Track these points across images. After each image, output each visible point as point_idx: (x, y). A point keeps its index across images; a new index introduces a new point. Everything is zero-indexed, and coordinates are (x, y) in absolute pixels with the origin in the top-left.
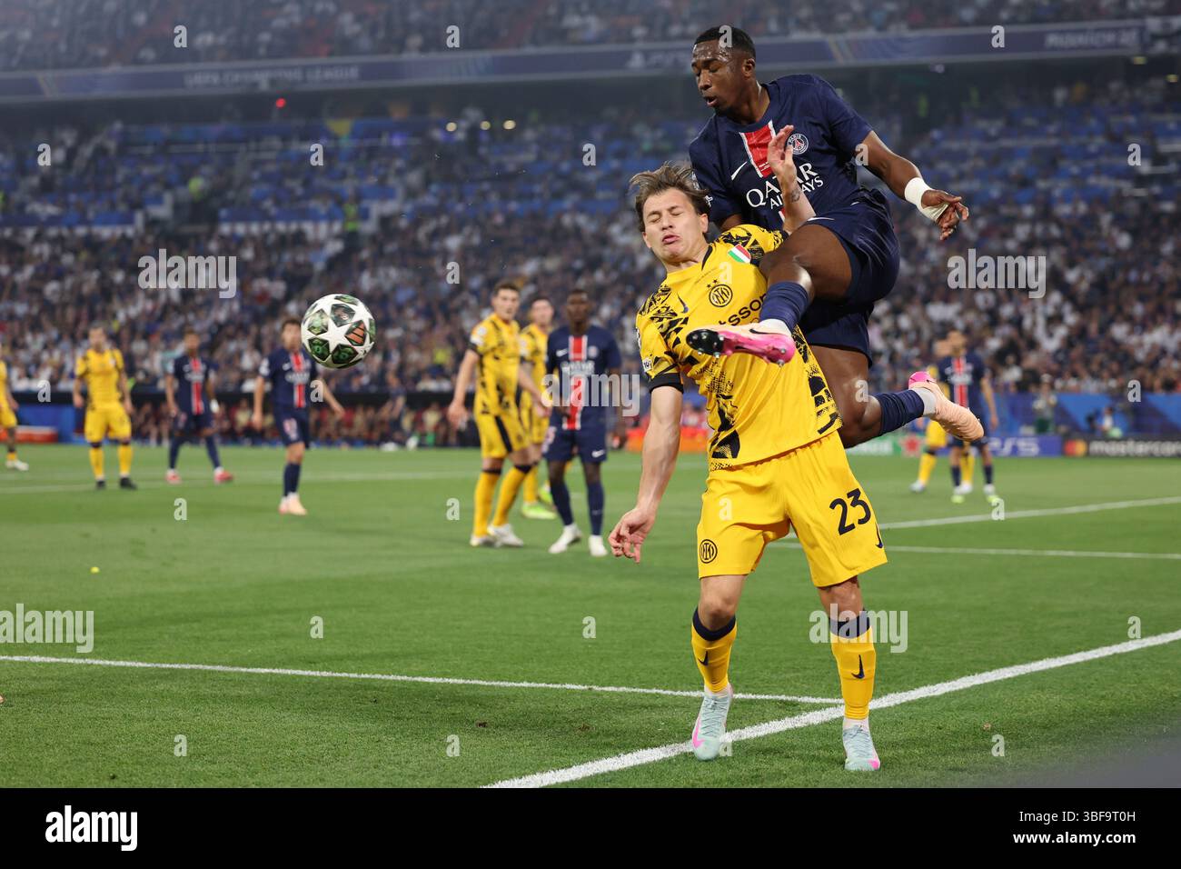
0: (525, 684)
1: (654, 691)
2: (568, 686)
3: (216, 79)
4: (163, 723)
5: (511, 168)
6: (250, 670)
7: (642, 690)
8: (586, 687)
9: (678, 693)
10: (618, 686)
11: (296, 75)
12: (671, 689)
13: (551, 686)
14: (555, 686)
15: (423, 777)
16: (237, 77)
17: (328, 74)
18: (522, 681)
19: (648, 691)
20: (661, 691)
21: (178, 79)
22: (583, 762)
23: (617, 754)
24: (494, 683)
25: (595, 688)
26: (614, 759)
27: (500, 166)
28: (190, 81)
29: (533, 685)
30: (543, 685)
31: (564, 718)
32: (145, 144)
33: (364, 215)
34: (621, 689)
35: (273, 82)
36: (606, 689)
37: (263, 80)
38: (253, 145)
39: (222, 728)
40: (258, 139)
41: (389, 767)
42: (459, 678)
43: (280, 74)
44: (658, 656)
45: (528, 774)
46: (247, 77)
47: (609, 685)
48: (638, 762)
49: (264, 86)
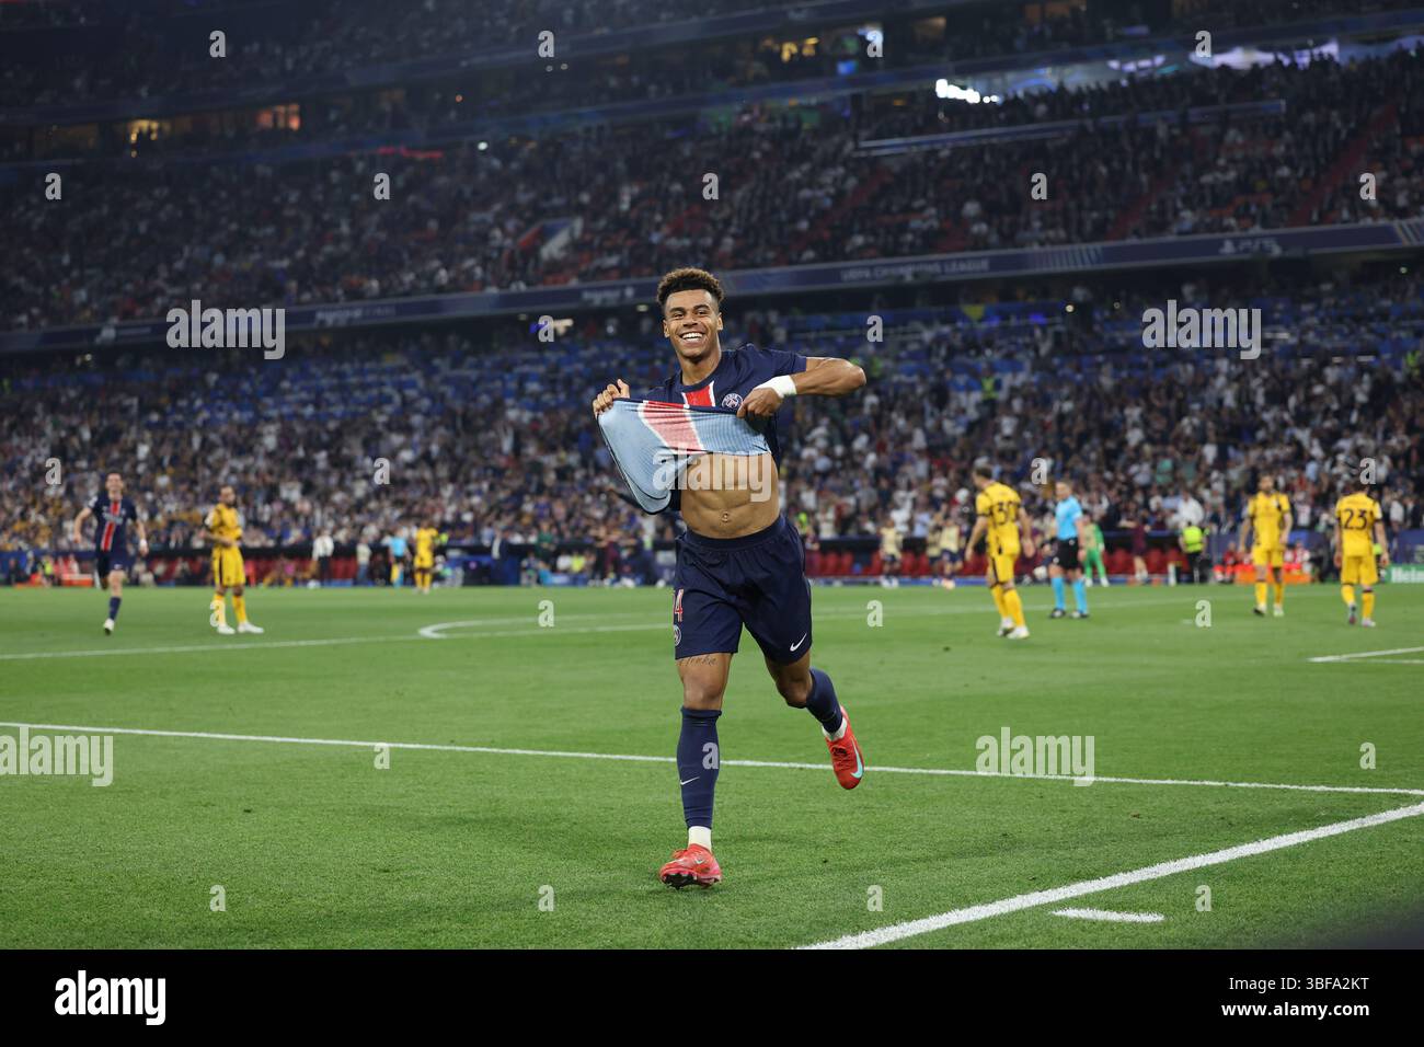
0: (1169, 782)
1: (1282, 786)
2: (1207, 783)
3: (867, 274)
4: (862, 816)
5: (1122, 342)
6: (931, 771)
7: (1271, 786)
8: (1222, 784)
9: (1303, 788)
10: (1250, 782)
11: (936, 268)
12: (1297, 784)
13: (1192, 783)
14: (1196, 783)
15: (1090, 860)
16: (885, 272)
17: (963, 267)
18: (1166, 779)
19: (1277, 786)
20: (1288, 787)
21: (835, 275)
22: (1228, 847)
23: (1257, 840)
24: (1142, 781)
25: (1231, 784)
26: (1255, 844)
27: (1113, 340)
28: (845, 276)
29: (1175, 782)
30: (1185, 782)
31: (1208, 810)
32: (809, 331)
33: (998, 386)
34: (1253, 785)
35: (916, 275)
36: (1240, 785)
37: (907, 273)
38: (901, 329)
39: (912, 819)
40: (905, 324)
41: (1060, 853)
42: (1111, 777)
43: (920, 268)
44: (1281, 756)
45: (1182, 858)
46: (893, 271)
47: (1242, 782)
48: (1276, 847)
49: (909, 278)
